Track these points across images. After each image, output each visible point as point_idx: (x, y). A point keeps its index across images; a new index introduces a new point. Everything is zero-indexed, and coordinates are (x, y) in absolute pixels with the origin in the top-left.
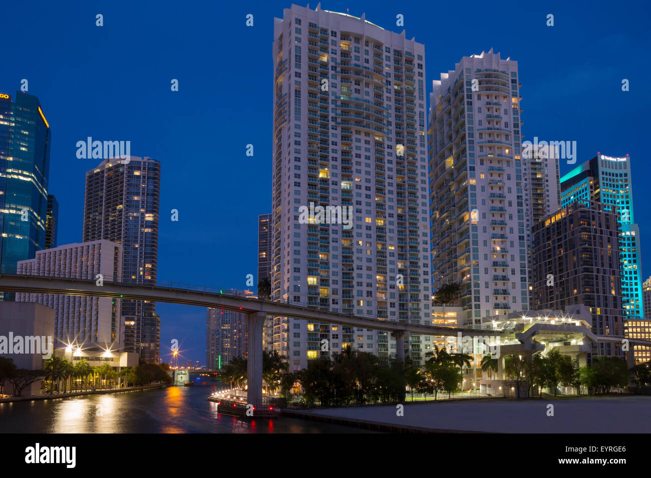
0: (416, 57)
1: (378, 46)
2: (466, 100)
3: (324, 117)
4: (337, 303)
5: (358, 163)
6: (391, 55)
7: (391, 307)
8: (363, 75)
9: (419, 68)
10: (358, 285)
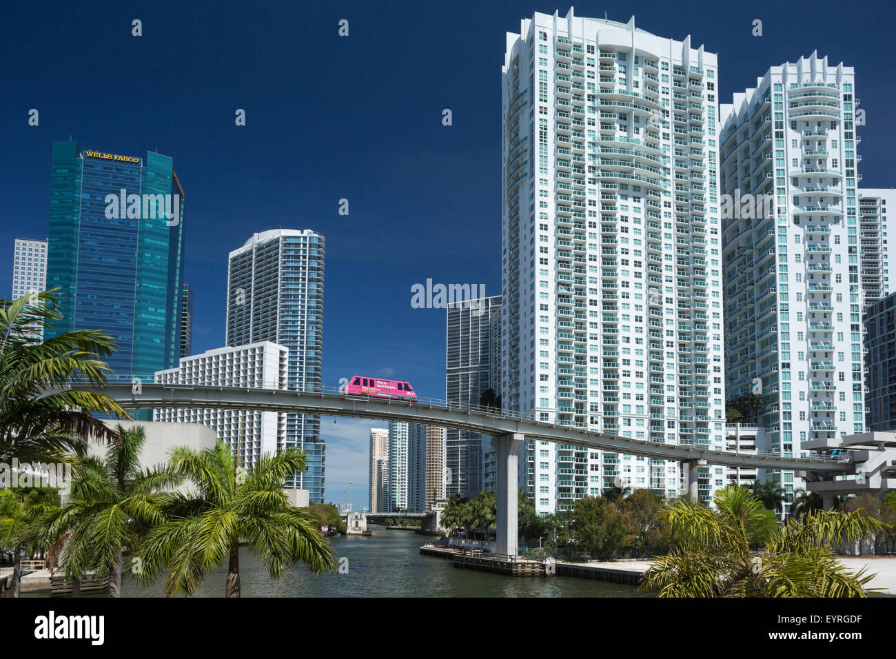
0: (705, 73)
1: (652, 61)
2: (774, 130)
3: (579, 168)
4: (596, 423)
5: (625, 230)
6: (670, 73)
7: (669, 427)
8: (631, 106)
9: (709, 89)
10: (624, 398)
